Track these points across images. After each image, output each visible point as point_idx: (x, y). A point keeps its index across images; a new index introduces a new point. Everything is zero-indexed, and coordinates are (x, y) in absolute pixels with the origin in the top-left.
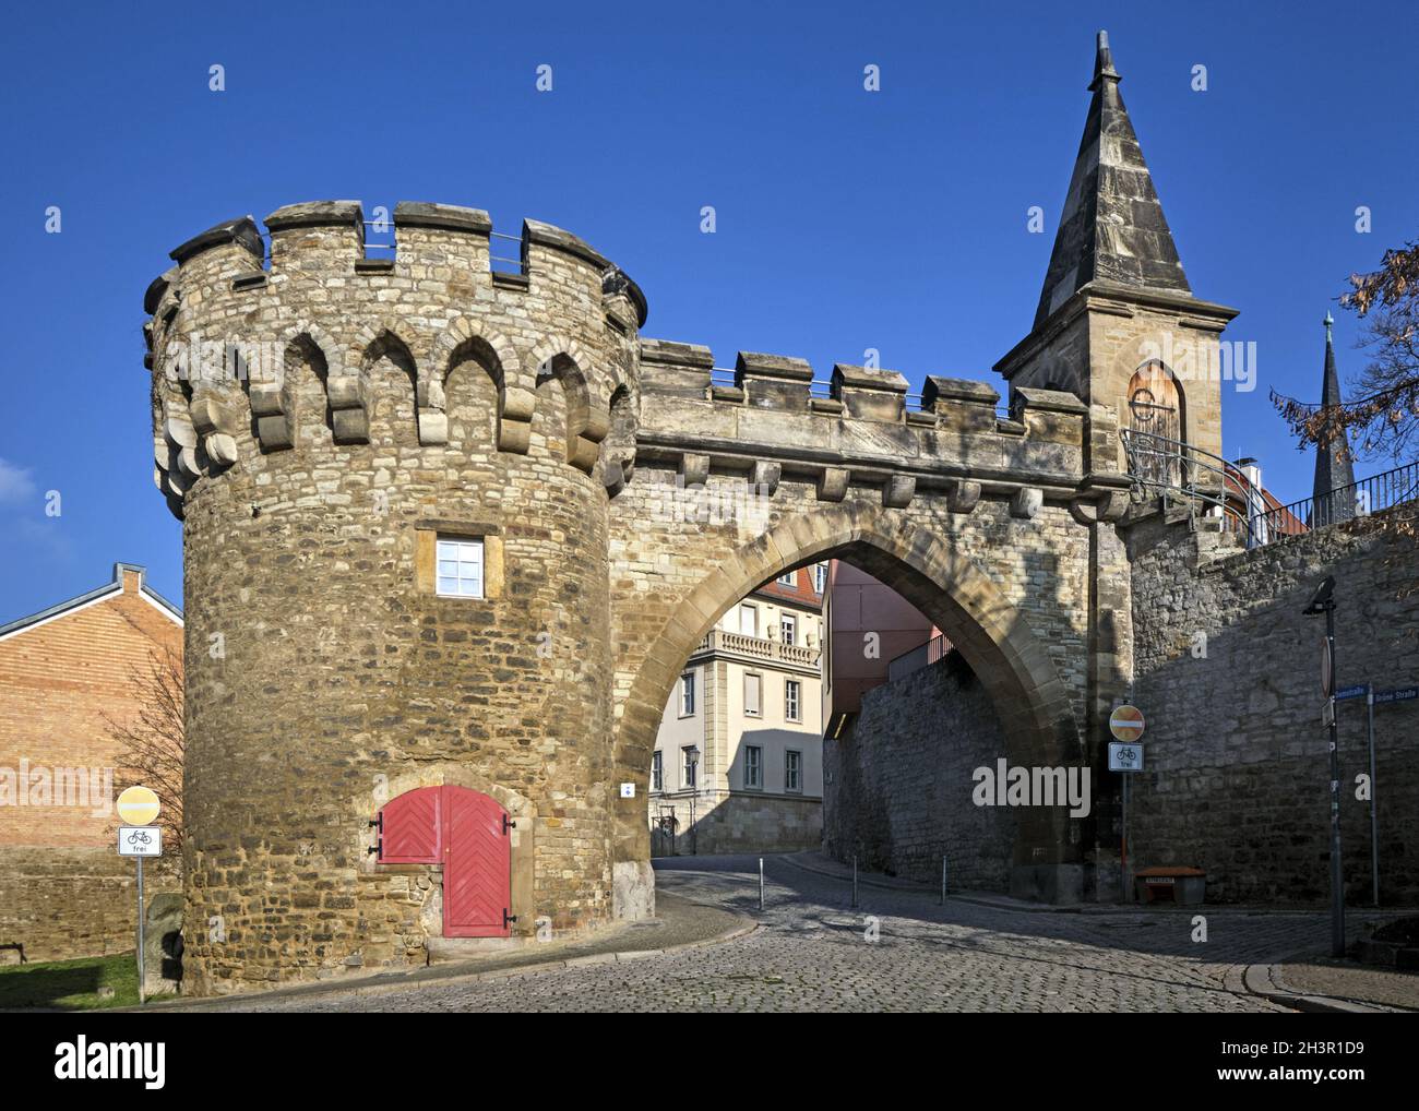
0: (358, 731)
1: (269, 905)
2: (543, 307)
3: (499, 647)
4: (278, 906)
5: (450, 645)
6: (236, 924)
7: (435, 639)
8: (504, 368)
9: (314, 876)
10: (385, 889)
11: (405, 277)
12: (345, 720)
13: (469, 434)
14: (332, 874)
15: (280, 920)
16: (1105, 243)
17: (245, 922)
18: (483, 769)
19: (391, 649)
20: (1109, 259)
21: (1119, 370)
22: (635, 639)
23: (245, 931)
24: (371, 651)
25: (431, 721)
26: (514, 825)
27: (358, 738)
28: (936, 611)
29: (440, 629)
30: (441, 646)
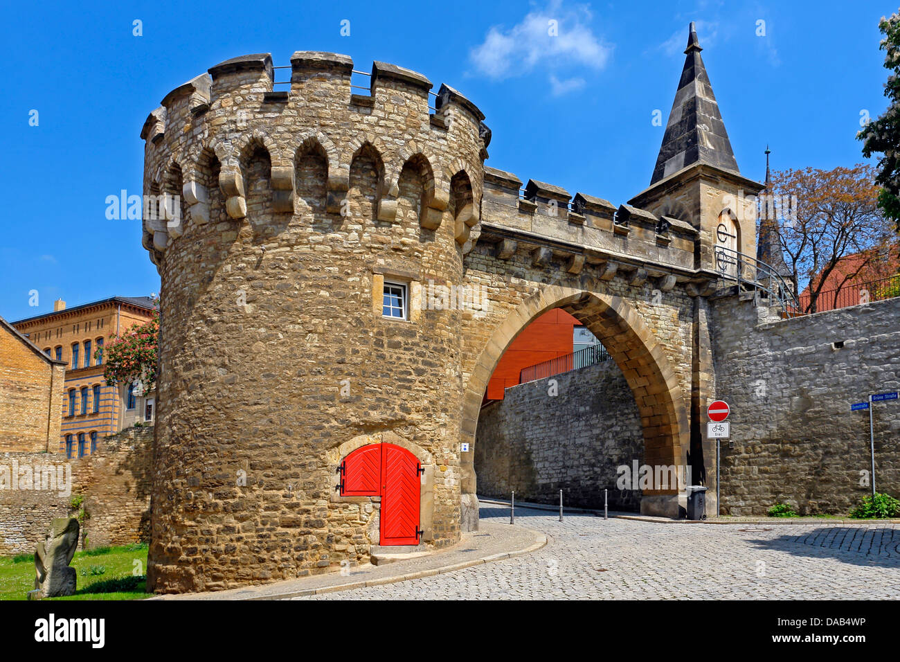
0: (331, 406)
1: (260, 526)
2: (455, 140)
3: (418, 354)
4: (268, 526)
5: (391, 350)
6: (232, 540)
7: (382, 346)
8: (435, 176)
9: (297, 505)
10: (345, 514)
11: (380, 109)
12: (324, 398)
13: (405, 214)
14: (309, 504)
15: (269, 537)
16: (702, 140)
17: (239, 539)
18: (406, 432)
19: (355, 352)
20: (704, 149)
21: (713, 212)
22: (471, 351)
23: (239, 545)
24: (343, 352)
25: (378, 400)
26: (423, 470)
27: (331, 411)
29: (385, 340)
30: (386, 351)
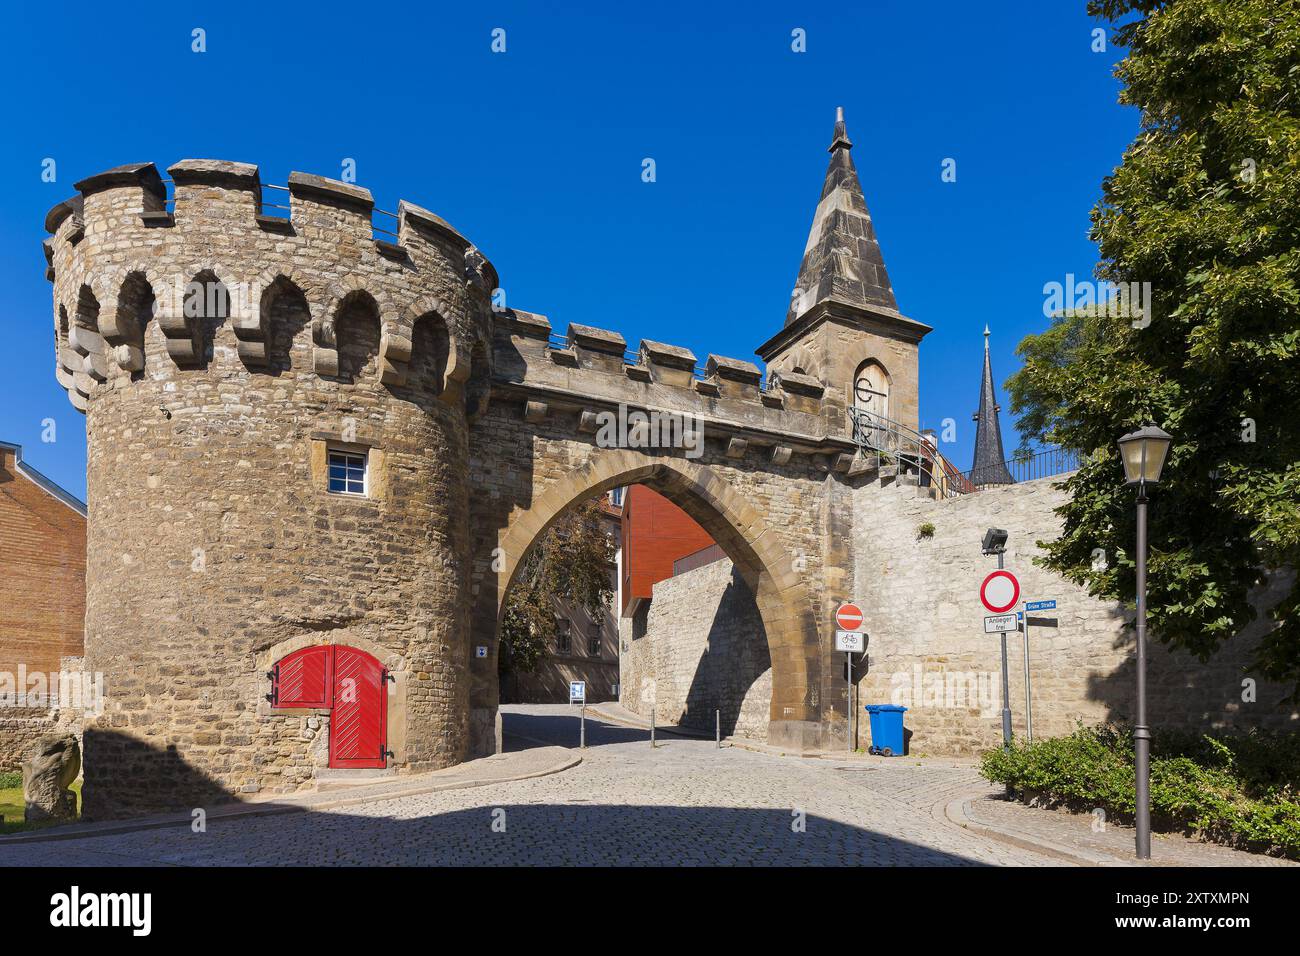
0: (258, 599)
3: (381, 537)
5: (340, 532)
7: (327, 527)
8: (386, 318)
9: (217, 718)
10: (280, 729)
12: (247, 590)
13: (356, 367)
14: (231, 717)
16: (839, 268)
18: (367, 632)
19: (290, 534)
20: (841, 281)
21: (847, 363)
24: (271, 534)
25: (325, 592)
26: (392, 677)
27: (259, 605)
28: (714, 528)
29: (331, 522)
30: (332, 534)
